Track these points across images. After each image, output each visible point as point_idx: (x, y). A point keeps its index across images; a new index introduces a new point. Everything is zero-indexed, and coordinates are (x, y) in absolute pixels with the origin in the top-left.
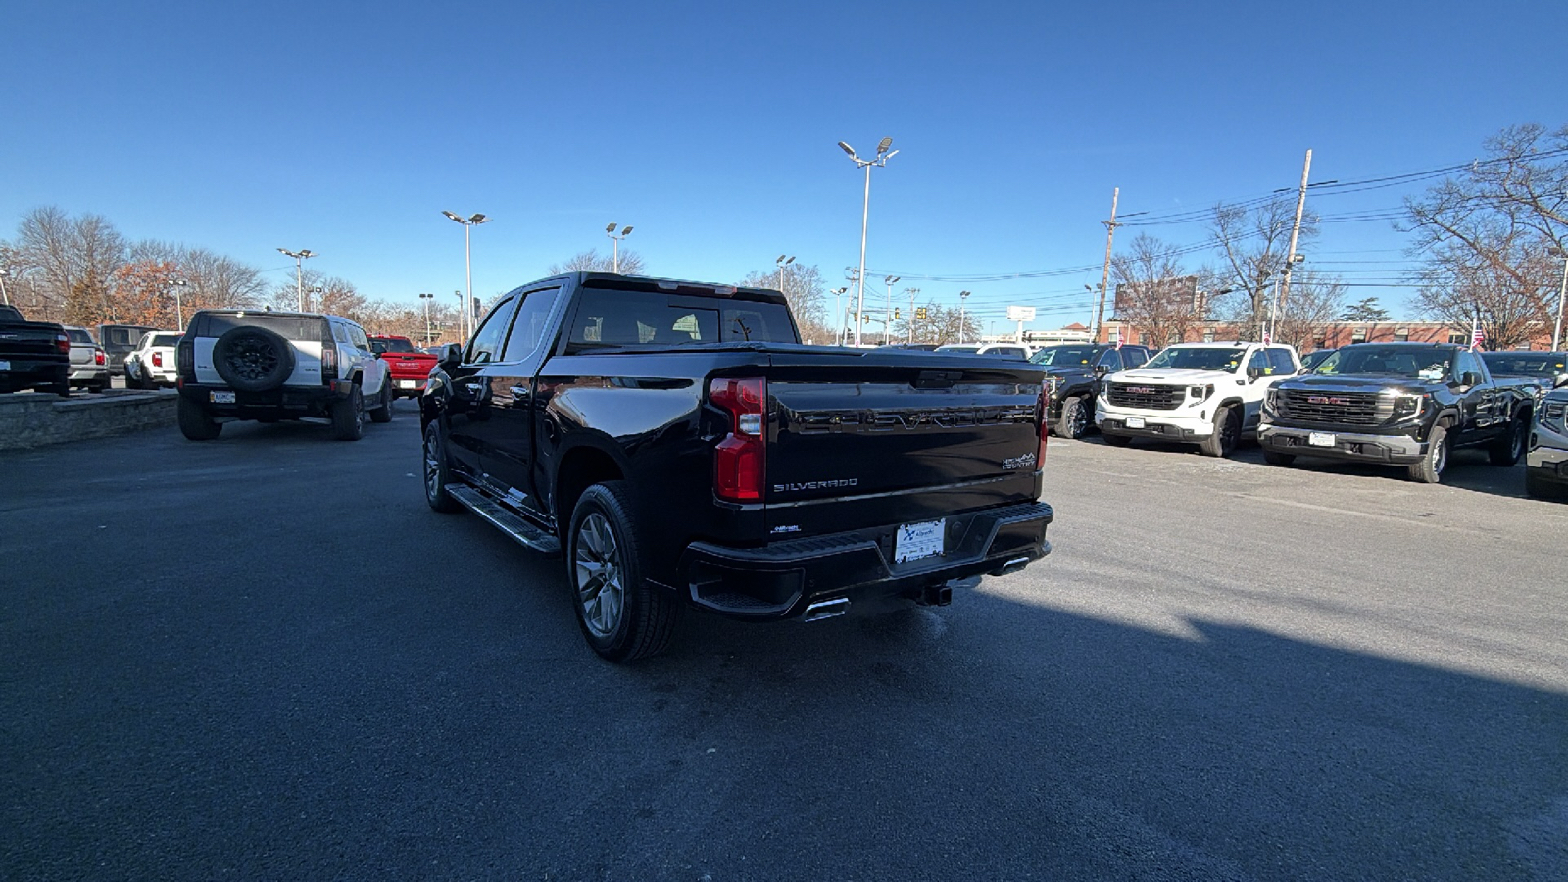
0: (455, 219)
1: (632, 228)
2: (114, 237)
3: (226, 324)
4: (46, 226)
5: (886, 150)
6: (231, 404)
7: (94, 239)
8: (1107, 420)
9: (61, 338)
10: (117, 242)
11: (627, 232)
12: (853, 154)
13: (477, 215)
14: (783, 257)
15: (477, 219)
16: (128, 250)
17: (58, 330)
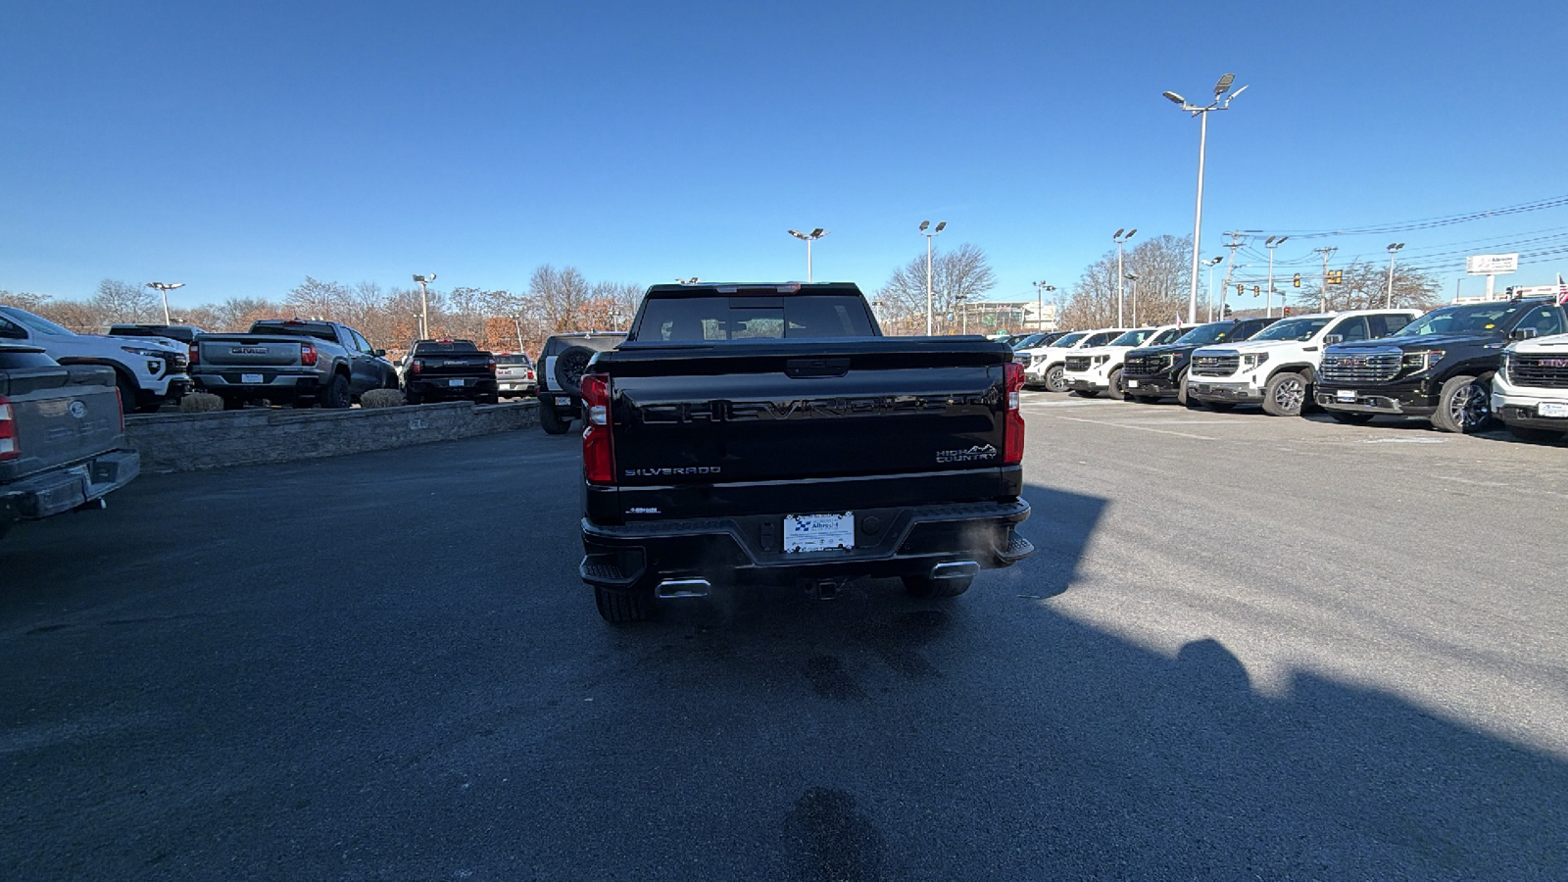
0: (799, 236)
1: (945, 224)
2: (581, 282)
3: (565, 344)
4: (543, 278)
5: (1226, 89)
6: (567, 406)
7: (571, 286)
8: (1508, 406)
9: (492, 361)
10: (584, 285)
11: (940, 228)
12: (1182, 102)
13: (817, 230)
14: (1121, 231)
15: (817, 233)
16: (590, 292)
17: (487, 355)
